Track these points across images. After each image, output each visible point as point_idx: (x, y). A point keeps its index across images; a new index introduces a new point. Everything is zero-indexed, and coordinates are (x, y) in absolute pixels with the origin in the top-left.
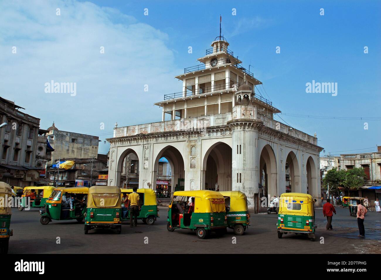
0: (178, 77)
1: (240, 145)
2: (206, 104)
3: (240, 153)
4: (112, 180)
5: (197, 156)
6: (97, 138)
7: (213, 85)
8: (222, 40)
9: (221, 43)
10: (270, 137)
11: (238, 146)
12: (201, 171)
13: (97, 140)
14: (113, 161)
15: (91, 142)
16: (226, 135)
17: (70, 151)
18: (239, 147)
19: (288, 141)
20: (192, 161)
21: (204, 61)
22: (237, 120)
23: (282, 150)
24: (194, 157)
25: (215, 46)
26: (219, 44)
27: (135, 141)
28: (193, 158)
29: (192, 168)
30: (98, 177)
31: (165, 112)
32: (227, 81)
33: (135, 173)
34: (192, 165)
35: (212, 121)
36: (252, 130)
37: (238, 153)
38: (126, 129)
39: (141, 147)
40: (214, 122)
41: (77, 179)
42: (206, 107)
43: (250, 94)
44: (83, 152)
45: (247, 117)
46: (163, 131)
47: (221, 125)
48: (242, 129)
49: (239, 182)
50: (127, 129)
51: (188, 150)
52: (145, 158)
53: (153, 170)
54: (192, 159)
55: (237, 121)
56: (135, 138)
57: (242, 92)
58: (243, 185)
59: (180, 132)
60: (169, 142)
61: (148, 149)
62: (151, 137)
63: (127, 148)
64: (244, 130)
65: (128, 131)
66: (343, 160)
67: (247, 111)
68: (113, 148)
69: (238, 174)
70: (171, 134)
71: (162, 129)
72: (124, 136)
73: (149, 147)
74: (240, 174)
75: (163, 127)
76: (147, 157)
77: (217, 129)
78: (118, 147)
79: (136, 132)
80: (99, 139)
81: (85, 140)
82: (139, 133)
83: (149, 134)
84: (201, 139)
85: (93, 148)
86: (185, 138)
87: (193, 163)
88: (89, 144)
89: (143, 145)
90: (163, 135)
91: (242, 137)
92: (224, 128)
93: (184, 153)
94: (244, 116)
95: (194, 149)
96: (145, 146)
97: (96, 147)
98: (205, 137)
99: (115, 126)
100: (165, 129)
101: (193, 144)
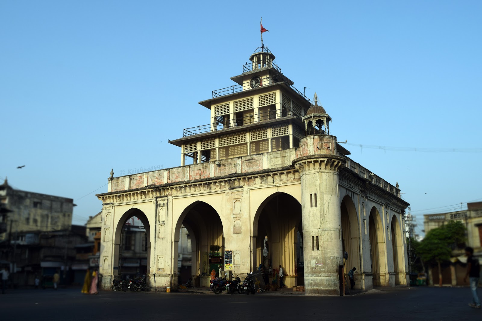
0: (202, 104)
1: (316, 194)
2: (248, 140)
3: (316, 206)
4: (107, 258)
5: (243, 215)
6: (71, 201)
7: (257, 113)
8: (266, 52)
9: (265, 55)
10: (350, 185)
11: (311, 195)
12: (250, 237)
13: (70, 205)
14: (108, 228)
15: (61, 207)
16: (289, 181)
17: (31, 221)
18: (314, 198)
19: (369, 191)
20: (235, 223)
21: (239, 80)
22: (310, 156)
23: (364, 204)
24: (238, 216)
25: (256, 59)
26: (261, 56)
27: (143, 197)
28: (238, 218)
29: (236, 233)
31: (185, 155)
32: (278, 107)
33: (132, 250)
34: (235, 229)
35: (265, 162)
36: (330, 171)
37: (312, 206)
38: (127, 179)
39: (153, 205)
40: (269, 164)
41: (44, 260)
42: (249, 144)
43: (325, 119)
44: (50, 220)
45: (324, 152)
46: (188, 179)
47: (279, 166)
48: (317, 170)
49: (316, 249)
50: (131, 179)
51: (229, 206)
52: (159, 222)
53: (173, 240)
54: (235, 219)
56: (141, 192)
57: (314, 116)
58: (322, 253)
59: (216, 179)
60: (198, 195)
61: (164, 207)
62: (168, 189)
63: (130, 207)
64: (321, 171)
65: (132, 182)
66: (428, 222)
67: (322, 143)
68: (108, 209)
69: (313, 237)
70: (202, 183)
71: (186, 176)
72: (124, 189)
73: (166, 205)
74: (317, 237)
75: (188, 174)
76: (163, 220)
77: (274, 173)
78: (115, 206)
79: (143, 183)
80: (74, 203)
81: (54, 203)
82: (149, 184)
83: (165, 184)
84: (249, 190)
85: (64, 215)
86: (224, 189)
87: (237, 226)
88: (59, 210)
89: (157, 202)
90: (187, 185)
91: (318, 182)
92: (286, 171)
93: (222, 211)
94: (319, 151)
95: (238, 204)
96: (159, 202)
97: (69, 214)
98: (255, 186)
99: (110, 176)
100: (190, 176)
101: (236, 197)
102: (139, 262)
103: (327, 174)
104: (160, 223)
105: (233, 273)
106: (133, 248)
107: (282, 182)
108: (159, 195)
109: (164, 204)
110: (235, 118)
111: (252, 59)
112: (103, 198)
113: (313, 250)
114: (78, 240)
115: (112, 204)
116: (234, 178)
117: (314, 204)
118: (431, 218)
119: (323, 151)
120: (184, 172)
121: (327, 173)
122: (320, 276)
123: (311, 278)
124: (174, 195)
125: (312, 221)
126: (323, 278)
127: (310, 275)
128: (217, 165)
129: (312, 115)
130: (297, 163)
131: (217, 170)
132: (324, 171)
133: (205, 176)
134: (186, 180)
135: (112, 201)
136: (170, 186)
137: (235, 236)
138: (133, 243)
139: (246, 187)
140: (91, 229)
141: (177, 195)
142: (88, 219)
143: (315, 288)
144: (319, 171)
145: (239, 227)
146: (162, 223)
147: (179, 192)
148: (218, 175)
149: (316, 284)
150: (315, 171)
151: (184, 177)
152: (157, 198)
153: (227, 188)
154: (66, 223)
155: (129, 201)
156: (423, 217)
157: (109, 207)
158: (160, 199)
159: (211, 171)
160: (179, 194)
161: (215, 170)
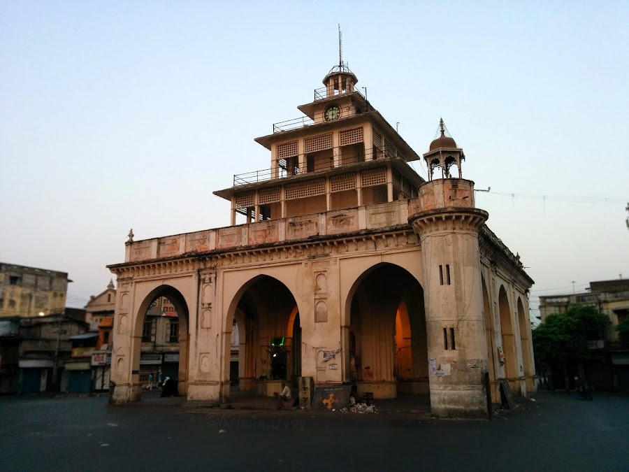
0: (259, 140)
1: (448, 266)
2: (328, 191)
3: (449, 283)
4: (122, 357)
5: (330, 296)
6: (64, 275)
7: (338, 154)
8: (346, 71)
9: (344, 76)
11: (441, 267)
12: (341, 328)
13: (64, 280)
14: (124, 315)
15: (51, 282)
16: (400, 247)
17: (6, 303)
18: (445, 274)
19: (500, 263)
20: (318, 306)
21: (309, 110)
22: (440, 209)
23: (494, 281)
24: (323, 296)
25: (332, 82)
26: (340, 78)
27: (180, 268)
28: (322, 300)
29: (319, 321)
30: (70, 353)
31: (235, 211)
32: (368, 145)
33: (152, 342)
34: (318, 315)
35: (362, 220)
36: (469, 232)
37: (442, 283)
38: (155, 244)
39: (193, 281)
40: (368, 222)
42: (328, 196)
44: (33, 303)
45: (459, 204)
46: (247, 244)
47: (384, 225)
49: (451, 348)
50: (159, 244)
51: (309, 282)
52: (203, 305)
54: (317, 301)
55: (439, 211)
56: (176, 262)
57: (443, 152)
58: (460, 354)
59: (289, 244)
60: (262, 266)
61: (211, 284)
62: (217, 257)
63: (159, 284)
64: (455, 231)
65: (161, 247)
66: (545, 307)
67: (456, 191)
68: (125, 286)
69: (445, 330)
70: (268, 249)
71: (243, 239)
72: (149, 258)
73: (213, 280)
74: (452, 330)
75: (246, 236)
76: (209, 302)
77: (376, 235)
78: (136, 282)
79: (179, 249)
80: (69, 277)
81: (40, 279)
82: (187, 251)
83: (213, 250)
84: (338, 259)
85: (55, 295)
86: (301, 258)
87: (321, 311)
88: (48, 288)
89: (199, 276)
90: (246, 252)
91: (451, 248)
92: (395, 232)
93: (297, 289)
94: (452, 202)
95: (321, 279)
96: (202, 277)
97: (62, 294)
98: (347, 254)
99: (128, 239)
100: (249, 240)
101: (320, 269)
102: (161, 358)
103: (465, 236)
104: (205, 306)
105: (315, 380)
106: (153, 339)
107: (388, 248)
108: (202, 267)
109: (210, 279)
110: (306, 161)
111: (326, 81)
112: (118, 270)
113: (446, 349)
114: (75, 328)
115: (131, 278)
116: (316, 242)
117: (445, 280)
118: (548, 300)
119: (458, 202)
120: (240, 233)
121: (465, 234)
122: (459, 389)
123: (444, 392)
124: (226, 267)
125: (443, 305)
126: (463, 392)
127: (442, 388)
128: (291, 223)
129: (440, 150)
130: (418, 221)
131: (290, 231)
132: (460, 231)
133: (271, 240)
134: (243, 245)
135: (131, 276)
136: (219, 253)
137: (318, 325)
138: (153, 332)
139: (334, 255)
140: (95, 314)
141: (230, 266)
142: (89, 299)
143: (451, 407)
144: (452, 231)
145: (323, 312)
146: (207, 306)
147: (233, 263)
148: (291, 237)
149: (452, 401)
150: (446, 231)
151: (241, 241)
152: (199, 271)
153: (306, 257)
154: (57, 306)
155: (157, 275)
156: (538, 299)
157: (127, 284)
158: (204, 272)
159: (281, 233)
160: (233, 265)
161: (287, 230)
